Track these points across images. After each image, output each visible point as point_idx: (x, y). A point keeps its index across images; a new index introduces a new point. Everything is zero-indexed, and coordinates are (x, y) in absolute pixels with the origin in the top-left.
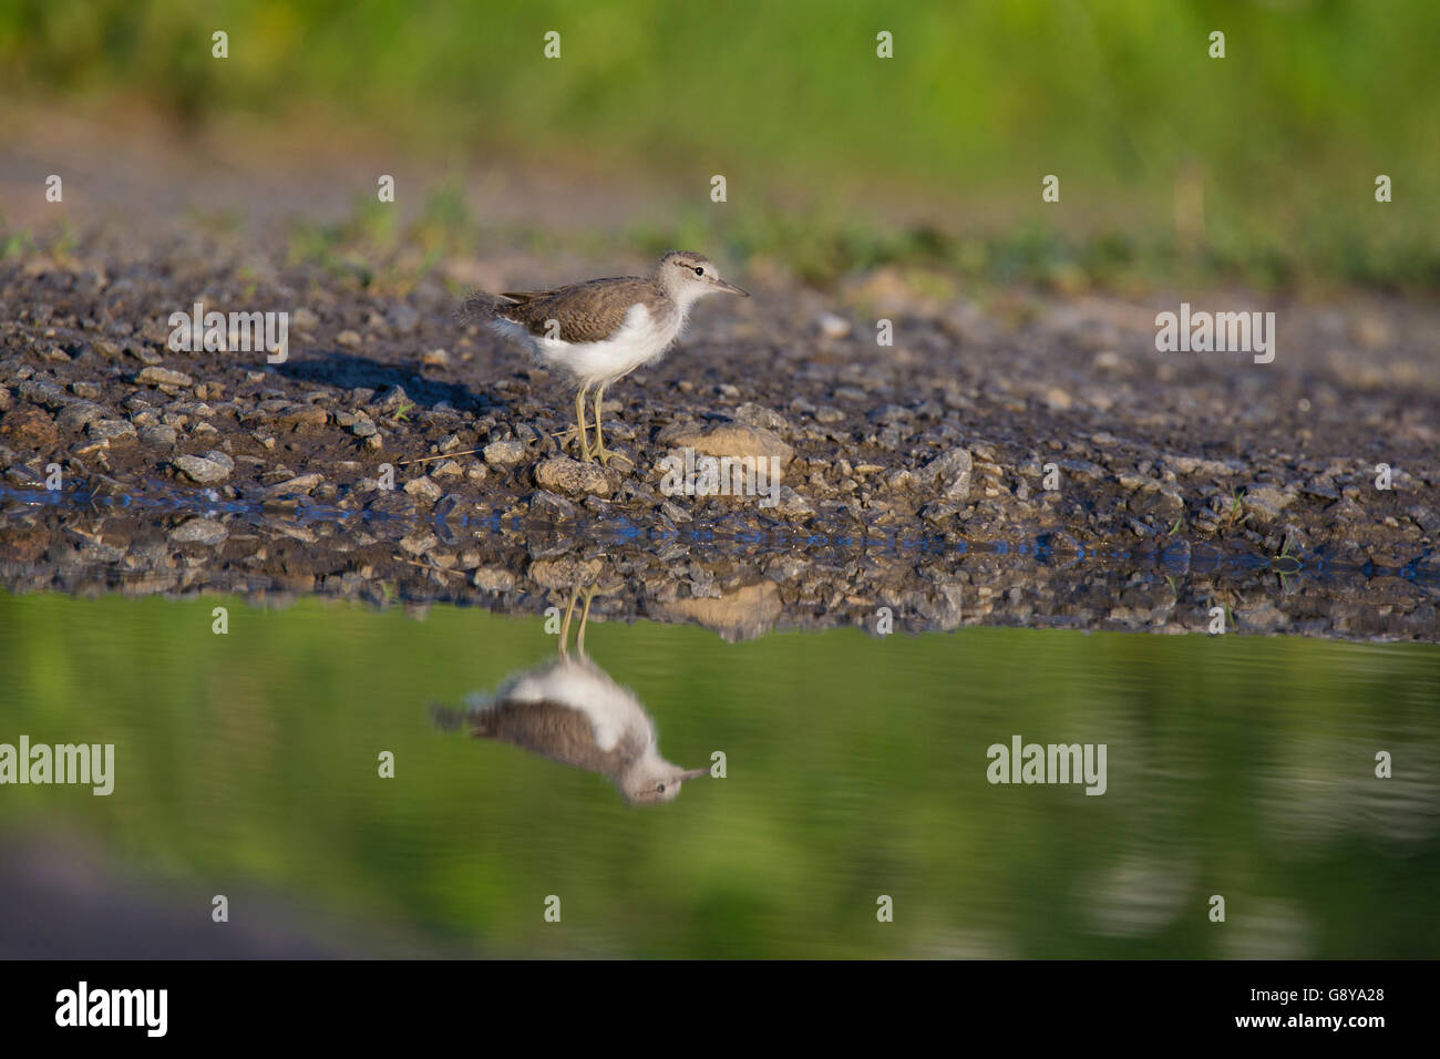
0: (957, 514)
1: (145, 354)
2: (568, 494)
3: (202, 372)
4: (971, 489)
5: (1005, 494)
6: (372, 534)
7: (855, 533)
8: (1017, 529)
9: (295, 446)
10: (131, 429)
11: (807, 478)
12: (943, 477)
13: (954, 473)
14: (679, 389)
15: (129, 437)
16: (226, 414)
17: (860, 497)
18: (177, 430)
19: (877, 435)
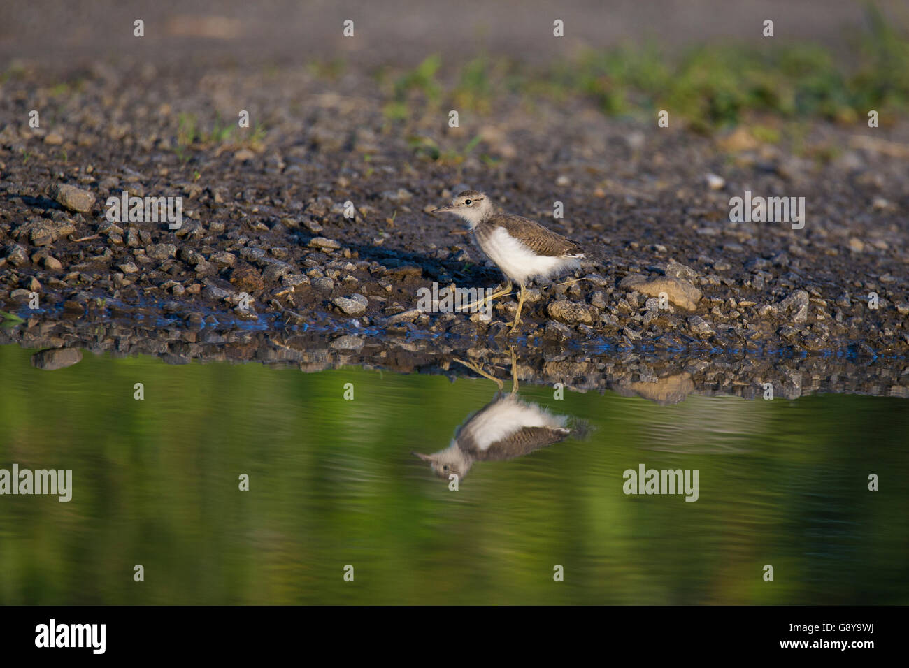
0: (800, 332)
1: (313, 226)
2: (567, 322)
3: (347, 237)
4: (808, 315)
5: (829, 319)
6: (451, 346)
7: (739, 346)
8: (836, 341)
9: (404, 290)
10: (307, 280)
11: (710, 310)
12: (791, 308)
13: (798, 306)
14: (631, 247)
15: (306, 284)
16: (363, 268)
17: (742, 322)
18: (333, 279)
19: (751, 281)
